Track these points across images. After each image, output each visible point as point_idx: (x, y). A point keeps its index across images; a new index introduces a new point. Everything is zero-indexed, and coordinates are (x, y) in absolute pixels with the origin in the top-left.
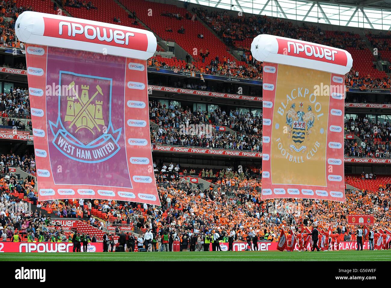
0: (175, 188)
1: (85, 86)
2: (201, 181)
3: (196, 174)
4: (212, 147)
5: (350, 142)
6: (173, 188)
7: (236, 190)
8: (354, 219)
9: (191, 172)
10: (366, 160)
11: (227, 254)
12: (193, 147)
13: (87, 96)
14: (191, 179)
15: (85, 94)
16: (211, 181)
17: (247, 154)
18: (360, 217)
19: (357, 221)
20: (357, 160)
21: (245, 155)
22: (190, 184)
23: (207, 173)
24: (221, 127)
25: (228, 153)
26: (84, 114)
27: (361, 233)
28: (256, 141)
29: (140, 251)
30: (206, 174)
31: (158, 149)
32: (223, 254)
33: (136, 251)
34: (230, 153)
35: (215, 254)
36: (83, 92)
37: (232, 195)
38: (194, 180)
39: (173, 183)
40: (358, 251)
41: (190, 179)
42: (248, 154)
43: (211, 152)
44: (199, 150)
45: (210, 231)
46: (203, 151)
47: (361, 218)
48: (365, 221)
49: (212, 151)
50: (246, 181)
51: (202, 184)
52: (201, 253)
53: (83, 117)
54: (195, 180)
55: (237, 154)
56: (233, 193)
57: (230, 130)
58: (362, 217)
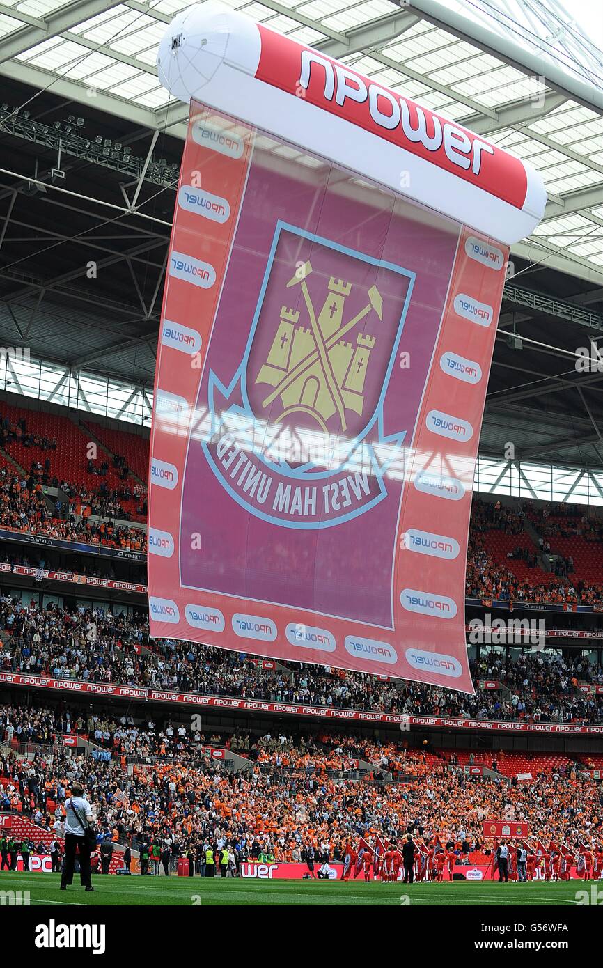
0: (184, 766)
1: (341, 282)
2: (229, 755)
3: (222, 743)
4: (251, 697)
5: (491, 694)
6: (181, 766)
7: (290, 773)
8: (493, 828)
9: (214, 739)
10: (517, 726)
11: (271, 884)
12: (216, 696)
13: (339, 315)
14: (212, 751)
15: (333, 309)
16: (247, 755)
17: (311, 711)
18: (505, 825)
19: (499, 832)
20: (503, 725)
21: (307, 712)
22: (211, 760)
23: (241, 741)
24: (268, 663)
25: (279, 708)
26: (316, 370)
27: (505, 853)
28: (328, 688)
29: (120, 874)
30: (238, 744)
31: (157, 696)
32: (263, 884)
33: (113, 872)
34: (282, 708)
35: (249, 884)
36: (331, 299)
37: (284, 780)
38: (218, 753)
39: (181, 757)
40: (501, 883)
41: (210, 751)
42: (313, 711)
43: (249, 706)
44: (227, 702)
45: (243, 843)
46: (235, 704)
47: (507, 827)
48: (513, 832)
49: (250, 704)
50: (309, 757)
51: (230, 761)
52: (226, 881)
53: (308, 379)
54: (220, 754)
55: (294, 710)
56: (285, 777)
57: (282, 669)
58: (508, 825)
